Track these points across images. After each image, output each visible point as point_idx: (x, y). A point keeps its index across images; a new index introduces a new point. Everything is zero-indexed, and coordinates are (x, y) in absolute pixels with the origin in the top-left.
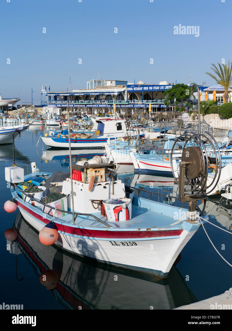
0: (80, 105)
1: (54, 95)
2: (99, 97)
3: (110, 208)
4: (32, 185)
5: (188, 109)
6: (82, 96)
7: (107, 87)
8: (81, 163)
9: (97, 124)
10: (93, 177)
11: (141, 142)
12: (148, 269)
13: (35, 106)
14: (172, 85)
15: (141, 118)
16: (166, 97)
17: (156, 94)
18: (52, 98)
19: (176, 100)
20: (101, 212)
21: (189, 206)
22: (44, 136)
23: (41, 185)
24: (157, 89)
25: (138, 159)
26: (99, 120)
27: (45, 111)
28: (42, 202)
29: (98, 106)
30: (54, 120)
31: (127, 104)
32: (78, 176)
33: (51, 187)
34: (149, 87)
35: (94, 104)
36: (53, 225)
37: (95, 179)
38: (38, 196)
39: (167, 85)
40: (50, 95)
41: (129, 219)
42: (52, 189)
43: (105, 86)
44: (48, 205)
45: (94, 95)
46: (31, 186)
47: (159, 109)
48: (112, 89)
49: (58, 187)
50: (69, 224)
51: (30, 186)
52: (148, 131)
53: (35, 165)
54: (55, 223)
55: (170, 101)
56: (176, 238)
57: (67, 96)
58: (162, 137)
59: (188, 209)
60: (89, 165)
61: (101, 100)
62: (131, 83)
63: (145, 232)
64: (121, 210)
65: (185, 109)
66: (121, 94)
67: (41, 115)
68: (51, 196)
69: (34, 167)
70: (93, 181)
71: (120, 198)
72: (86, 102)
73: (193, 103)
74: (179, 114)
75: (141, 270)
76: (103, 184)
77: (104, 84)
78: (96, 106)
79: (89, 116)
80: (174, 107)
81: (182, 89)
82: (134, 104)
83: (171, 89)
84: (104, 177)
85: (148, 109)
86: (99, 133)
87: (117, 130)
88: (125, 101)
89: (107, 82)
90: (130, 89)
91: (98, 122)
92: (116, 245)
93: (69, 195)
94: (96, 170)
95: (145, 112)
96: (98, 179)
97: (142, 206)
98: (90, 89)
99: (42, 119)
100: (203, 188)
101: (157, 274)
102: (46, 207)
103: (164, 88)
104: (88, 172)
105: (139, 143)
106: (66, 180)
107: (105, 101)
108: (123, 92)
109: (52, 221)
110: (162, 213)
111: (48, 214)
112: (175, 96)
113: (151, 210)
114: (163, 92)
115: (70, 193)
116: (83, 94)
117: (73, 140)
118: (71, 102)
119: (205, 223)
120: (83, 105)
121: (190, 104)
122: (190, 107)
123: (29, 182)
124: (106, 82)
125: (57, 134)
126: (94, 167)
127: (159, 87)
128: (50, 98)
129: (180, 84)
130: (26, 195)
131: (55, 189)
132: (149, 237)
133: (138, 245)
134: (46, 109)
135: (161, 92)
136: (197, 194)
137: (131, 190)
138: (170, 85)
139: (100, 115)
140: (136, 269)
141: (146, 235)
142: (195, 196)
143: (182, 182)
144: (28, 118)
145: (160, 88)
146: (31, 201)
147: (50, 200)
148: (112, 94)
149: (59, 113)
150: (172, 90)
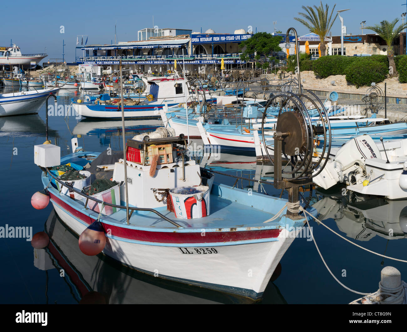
0: (128, 62)
1: (94, 49)
2: (154, 51)
3: (179, 201)
4: (71, 169)
5: (273, 65)
6: (131, 49)
7: (164, 38)
8: (139, 138)
9: (150, 85)
10: (156, 156)
11: (208, 107)
12: (234, 287)
13: (68, 64)
14: (250, 35)
15: (210, 77)
16: (244, 50)
17: (231, 46)
18: (91, 53)
19: (257, 54)
20: (168, 205)
21: (289, 195)
22: (77, 102)
23: (84, 169)
24: (231, 39)
25: (209, 132)
26: (152, 80)
27: (81, 70)
28: (84, 193)
29: (153, 63)
30: (91, 82)
31: (191, 59)
32: (135, 156)
33: (98, 172)
34: (221, 37)
35: (148, 60)
36: (100, 226)
37: (158, 160)
38: (79, 184)
39: (244, 35)
40: (88, 48)
41: (207, 216)
42: (100, 175)
43: (162, 36)
44: (92, 197)
45: (148, 49)
46: (70, 171)
47: (235, 66)
48: (171, 40)
49: (107, 171)
50: (122, 224)
51: (68, 171)
52: (218, 95)
53: (77, 143)
54: (101, 223)
55: (249, 55)
56: (272, 241)
57: (112, 51)
58: (239, 102)
59: (288, 200)
60: (150, 140)
61: (157, 55)
62: (197, 32)
63: (228, 233)
64: (195, 203)
65: (268, 65)
66: (184, 46)
67: (75, 75)
68: (97, 184)
69: (76, 144)
70: (156, 163)
71: (194, 186)
72: (137, 58)
73: (279, 57)
74: (261, 72)
75: (224, 289)
76: (171, 166)
77: (161, 33)
78: (150, 62)
79: (140, 76)
80: (254, 63)
81: (265, 39)
82: (201, 59)
83: (250, 39)
84: (171, 156)
85: (219, 66)
86: (152, 98)
87: (176, 94)
88: (189, 56)
89: (165, 31)
90: (196, 40)
91: (150, 83)
92: (188, 253)
93: (122, 182)
94: (160, 146)
95: (216, 69)
96: (163, 159)
97: (224, 197)
98: (141, 40)
99: (77, 82)
100: (307, 169)
101: (246, 295)
102: (89, 200)
103: (241, 38)
104: (149, 150)
105: (205, 110)
106: (118, 161)
107: (163, 56)
108: (185, 43)
109: (97, 220)
110: (252, 206)
111: (93, 210)
112: (256, 49)
113: (238, 202)
114: (239, 43)
115: (123, 180)
116: (132, 47)
117: (116, 107)
118: (117, 58)
119: (311, 219)
120: (132, 61)
121: (276, 59)
122: (276, 63)
123: (67, 165)
124: (163, 31)
125: (94, 100)
126: (158, 142)
127: (234, 36)
128: (88, 54)
129: (261, 33)
130: (63, 184)
131: (103, 174)
132: (234, 240)
133: (219, 253)
134: (82, 68)
135: (237, 43)
136: (299, 177)
137: (209, 174)
138: (248, 34)
139: (155, 74)
140: (217, 289)
141: (230, 238)
142: (296, 180)
143: (278, 161)
144: (58, 79)
145: (235, 39)
146: (70, 192)
147: (96, 190)
148: (172, 47)
149: (100, 72)
150: (251, 41)
